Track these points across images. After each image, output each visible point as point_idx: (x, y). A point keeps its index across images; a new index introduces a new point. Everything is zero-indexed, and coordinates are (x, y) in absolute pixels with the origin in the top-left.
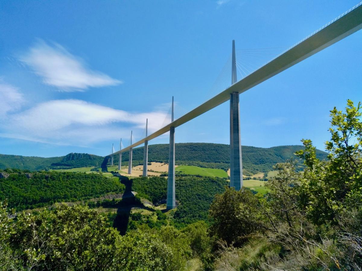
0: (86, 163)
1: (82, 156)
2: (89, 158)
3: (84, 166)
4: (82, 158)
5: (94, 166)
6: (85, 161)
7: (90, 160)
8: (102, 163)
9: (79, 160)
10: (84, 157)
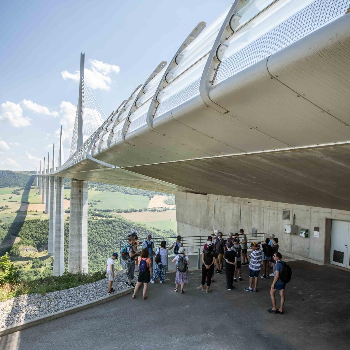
0: (10, 183)
1: (5, 174)
2: (14, 176)
3: (7, 186)
4: (6, 177)
5: (18, 186)
6: (8, 180)
7: (14, 179)
8: (27, 183)
9: (2, 179)
10: (8, 175)
